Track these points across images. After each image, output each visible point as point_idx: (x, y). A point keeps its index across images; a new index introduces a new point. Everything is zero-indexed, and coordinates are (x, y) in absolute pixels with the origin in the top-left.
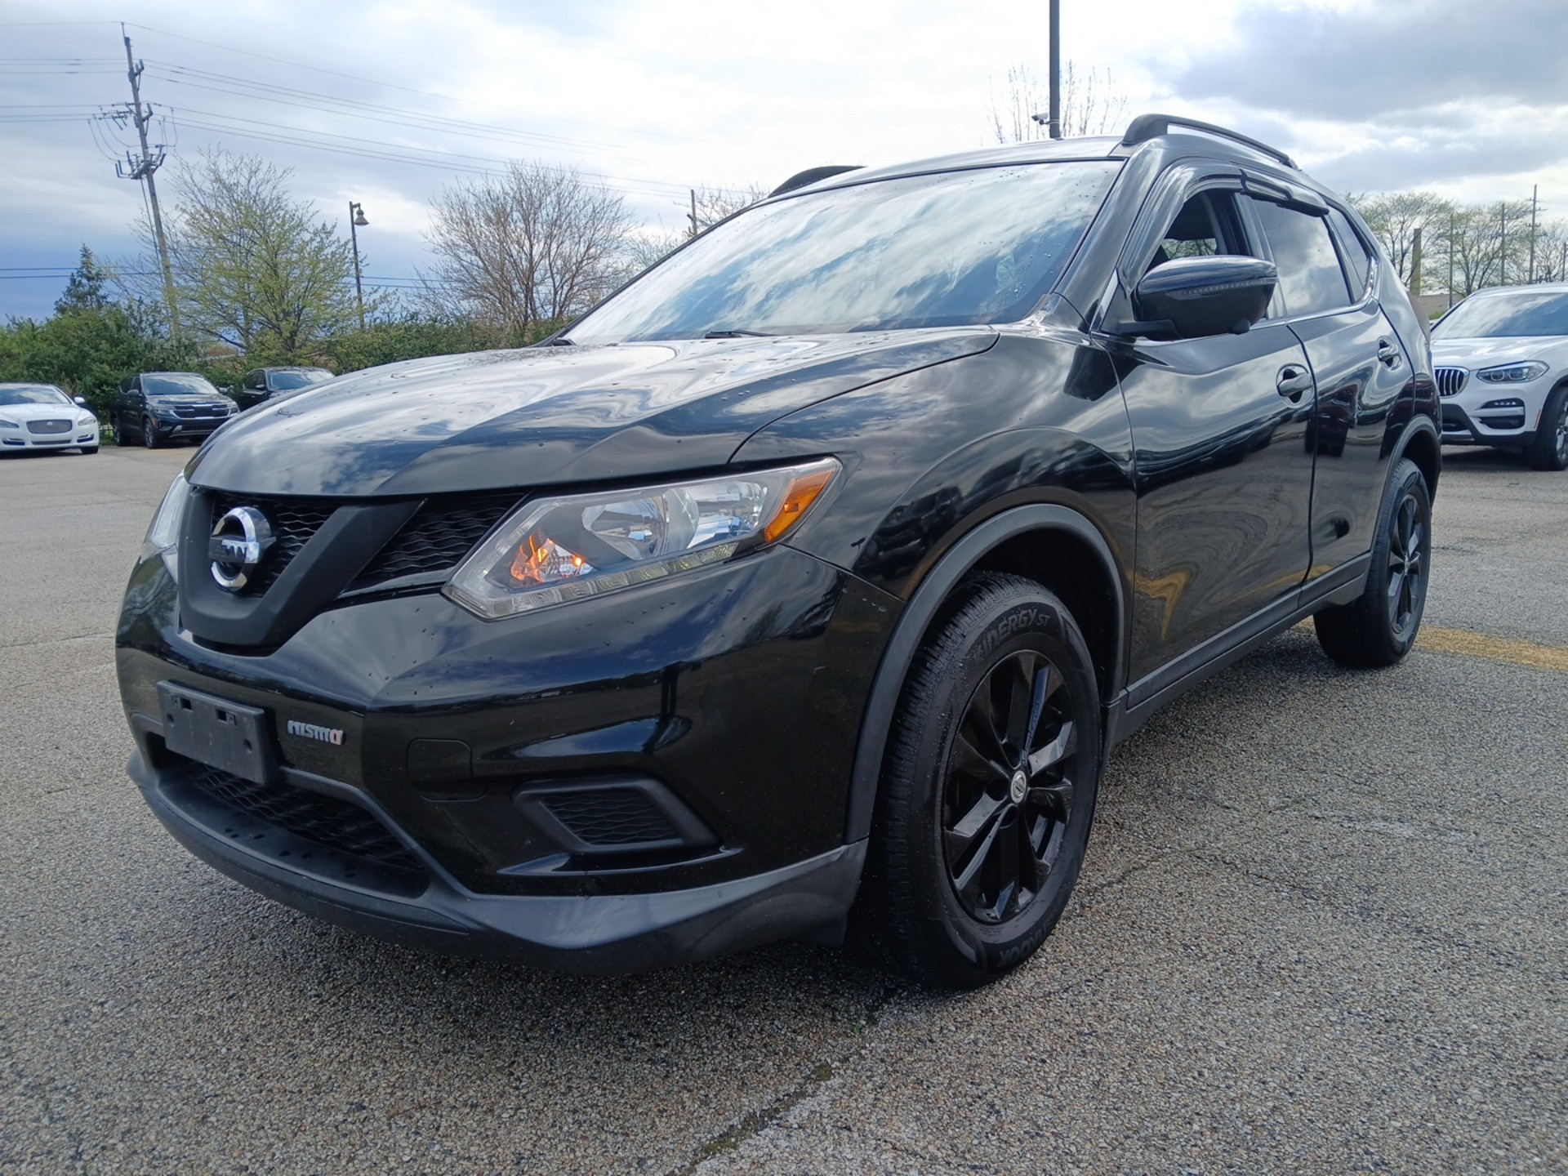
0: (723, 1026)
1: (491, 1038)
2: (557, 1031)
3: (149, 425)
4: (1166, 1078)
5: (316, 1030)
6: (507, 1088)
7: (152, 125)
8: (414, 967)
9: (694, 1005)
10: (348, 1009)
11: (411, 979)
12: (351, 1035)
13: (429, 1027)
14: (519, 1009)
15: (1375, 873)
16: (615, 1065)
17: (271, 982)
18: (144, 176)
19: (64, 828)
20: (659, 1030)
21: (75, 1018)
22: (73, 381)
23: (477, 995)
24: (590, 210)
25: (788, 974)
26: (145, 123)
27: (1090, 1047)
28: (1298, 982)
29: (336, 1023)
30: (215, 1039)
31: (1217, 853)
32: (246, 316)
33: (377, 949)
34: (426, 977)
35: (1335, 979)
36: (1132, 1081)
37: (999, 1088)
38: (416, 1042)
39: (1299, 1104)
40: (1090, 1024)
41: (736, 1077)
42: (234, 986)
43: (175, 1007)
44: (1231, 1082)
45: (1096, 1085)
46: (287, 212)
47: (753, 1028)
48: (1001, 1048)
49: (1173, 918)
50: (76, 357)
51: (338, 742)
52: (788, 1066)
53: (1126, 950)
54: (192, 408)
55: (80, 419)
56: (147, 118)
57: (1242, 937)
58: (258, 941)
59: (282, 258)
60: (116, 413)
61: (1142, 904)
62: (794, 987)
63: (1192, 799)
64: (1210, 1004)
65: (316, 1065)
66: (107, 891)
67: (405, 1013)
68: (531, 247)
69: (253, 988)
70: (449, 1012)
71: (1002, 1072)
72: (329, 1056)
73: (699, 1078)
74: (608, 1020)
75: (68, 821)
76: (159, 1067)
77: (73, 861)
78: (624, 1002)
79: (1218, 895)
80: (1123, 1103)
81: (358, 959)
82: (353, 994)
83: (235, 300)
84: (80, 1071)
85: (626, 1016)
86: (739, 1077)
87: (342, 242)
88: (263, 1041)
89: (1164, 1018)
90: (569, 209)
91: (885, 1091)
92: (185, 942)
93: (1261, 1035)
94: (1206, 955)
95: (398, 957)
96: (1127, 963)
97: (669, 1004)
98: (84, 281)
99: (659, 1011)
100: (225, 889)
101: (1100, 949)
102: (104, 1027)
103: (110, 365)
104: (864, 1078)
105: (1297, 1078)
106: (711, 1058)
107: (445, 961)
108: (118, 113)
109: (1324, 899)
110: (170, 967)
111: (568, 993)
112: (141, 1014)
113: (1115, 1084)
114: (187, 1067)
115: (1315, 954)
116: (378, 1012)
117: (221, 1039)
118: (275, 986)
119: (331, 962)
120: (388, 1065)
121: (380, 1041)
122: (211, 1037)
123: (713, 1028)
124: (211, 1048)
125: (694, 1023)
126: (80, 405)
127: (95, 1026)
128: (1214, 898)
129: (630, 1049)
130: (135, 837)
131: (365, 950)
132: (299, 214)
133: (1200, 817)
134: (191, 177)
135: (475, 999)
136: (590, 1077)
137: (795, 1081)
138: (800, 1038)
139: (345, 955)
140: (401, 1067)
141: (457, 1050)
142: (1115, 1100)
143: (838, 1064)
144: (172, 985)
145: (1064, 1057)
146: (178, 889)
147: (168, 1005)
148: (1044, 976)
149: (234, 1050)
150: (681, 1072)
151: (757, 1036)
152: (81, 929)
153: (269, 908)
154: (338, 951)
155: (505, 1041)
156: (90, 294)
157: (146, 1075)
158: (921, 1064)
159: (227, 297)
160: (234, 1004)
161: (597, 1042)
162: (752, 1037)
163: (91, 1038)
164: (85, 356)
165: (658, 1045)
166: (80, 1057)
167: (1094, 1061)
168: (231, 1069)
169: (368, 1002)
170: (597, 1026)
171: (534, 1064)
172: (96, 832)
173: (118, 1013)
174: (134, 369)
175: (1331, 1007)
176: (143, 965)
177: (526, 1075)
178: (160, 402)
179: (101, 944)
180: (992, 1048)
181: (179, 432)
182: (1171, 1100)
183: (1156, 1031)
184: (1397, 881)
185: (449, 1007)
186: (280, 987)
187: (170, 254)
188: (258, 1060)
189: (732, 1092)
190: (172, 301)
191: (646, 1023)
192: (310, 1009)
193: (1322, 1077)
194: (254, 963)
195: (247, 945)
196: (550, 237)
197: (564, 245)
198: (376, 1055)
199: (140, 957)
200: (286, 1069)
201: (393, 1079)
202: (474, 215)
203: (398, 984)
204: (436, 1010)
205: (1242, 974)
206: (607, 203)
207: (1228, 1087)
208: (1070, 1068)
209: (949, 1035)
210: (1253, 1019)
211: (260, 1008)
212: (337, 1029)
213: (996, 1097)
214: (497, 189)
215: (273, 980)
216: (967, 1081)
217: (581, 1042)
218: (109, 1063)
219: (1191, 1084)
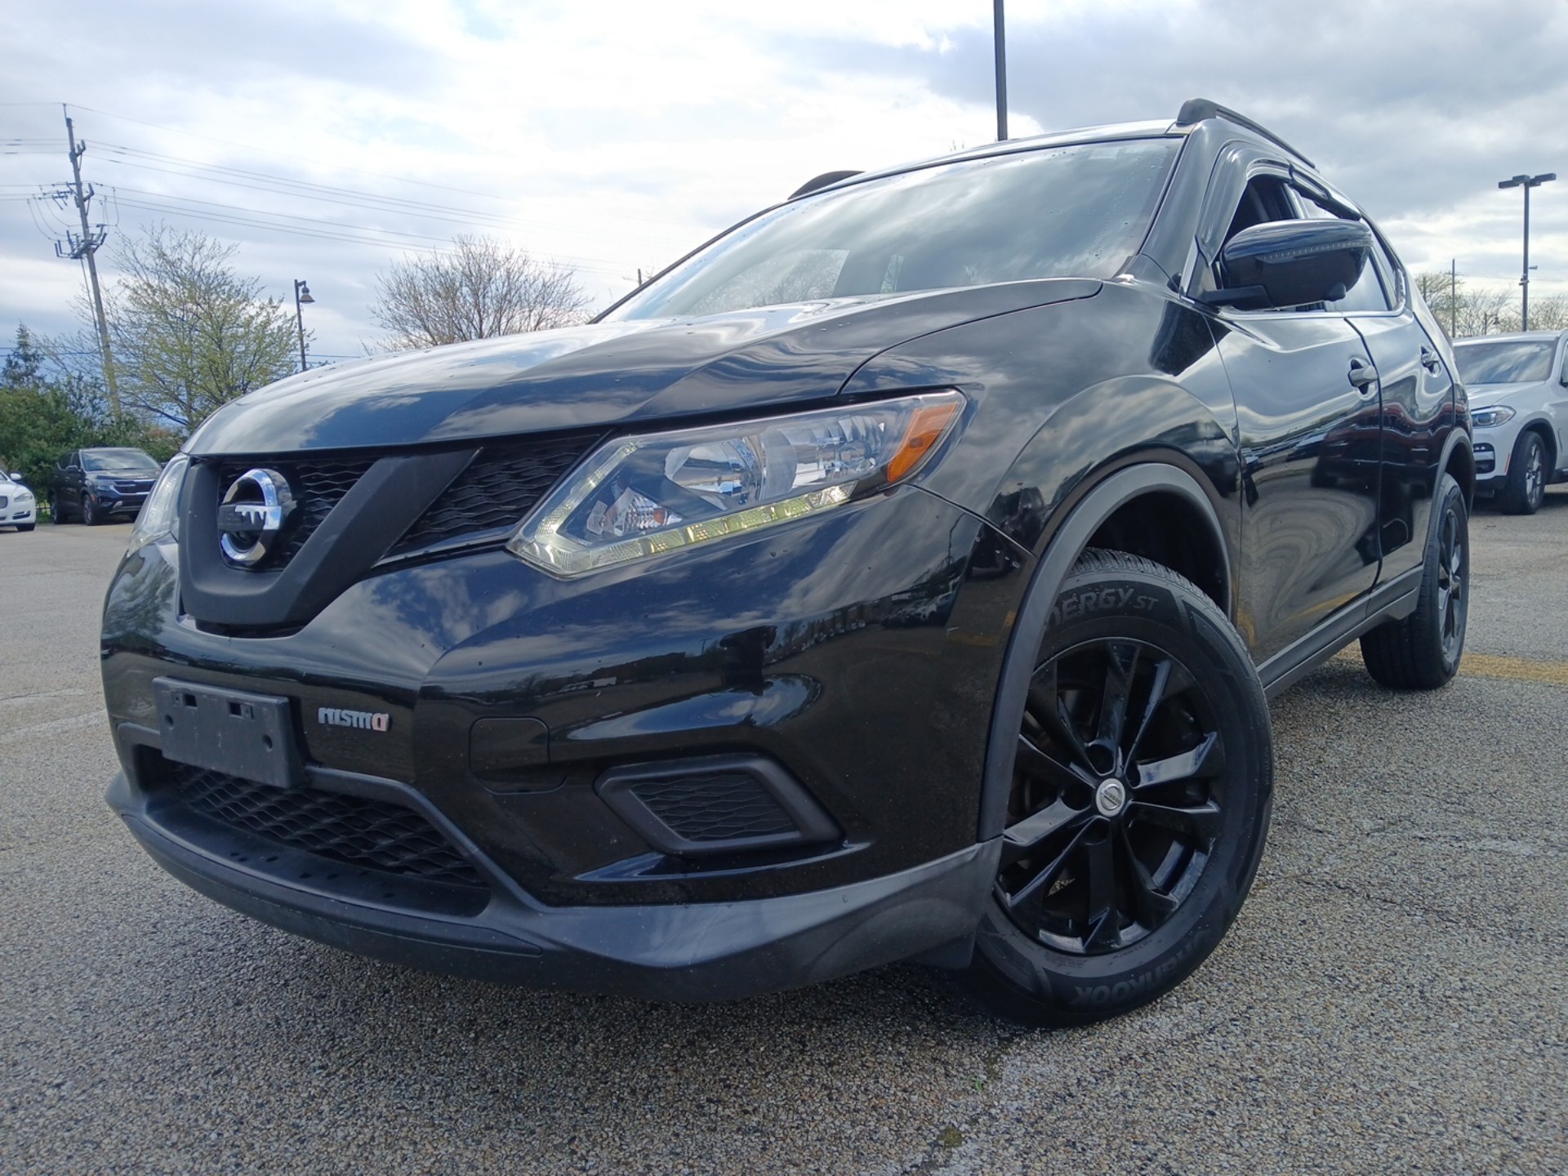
0: (819, 1086)
1: (541, 1110)
2: (620, 1099)
3: (87, 502)
4: (1362, 1127)
5: (325, 1108)
6: (571, 1169)
7: (92, 206)
8: (435, 1030)
9: (779, 1063)
10: (361, 1082)
11: (434, 1044)
12: (369, 1113)
13: (464, 1100)
14: (569, 1074)
15: (1509, 892)
16: (699, 1136)
17: (264, 1054)
18: (84, 255)
19: (8, 889)
20: (743, 1093)
21: (25, 1104)
22: (9, 458)
23: (516, 1059)
24: (540, 285)
25: (881, 1025)
26: (86, 203)
27: (1262, 1094)
28: (1473, 1012)
29: (349, 1099)
30: (201, 1122)
31: (1328, 878)
32: (189, 393)
33: (389, 1011)
34: (451, 1042)
35: (1512, 1006)
36: (1324, 1132)
37: (1170, 1147)
38: (450, 1118)
39: (1531, 1150)
40: (1252, 1068)
41: (849, 1147)
42: (220, 1059)
43: (149, 1086)
44: (1441, 1128)
45: (1284, 1139)
46: (232, 287)
47: (855, 1088)
48: (1157, 1100)
49: (1305, 947)
50: (12, 434)
51: (383, 728)
52: (908, 1132)
53: (1264, 984)
54: (133, 483)
55: (16, 495)
56: (88, 198)
57: (1391, 965)
58: (244, 1007)
59: (227, 333)
60: (53, 490)
61: (1264, 933)
62: (893, 1039)
63: (1279, 824)
64: (1383, 1041)
65: (330, 1150)
66: (61, 957)
67: (432, 1084)
68: (481, 321)
69: (243, 1061)
70: (485, 1081)
71: (1167, 1129)
72: (345, 1138)
73: (803, 1148)
74: (679, 1084)
75: (12, 882)
76: (133, 1159)
77: (20, 925)
78: (694, 1063)
79: (1345, 921)
80: (1323, 1158)
81: (367, 1024)
82: (366, 1064)
83: (179, 375)
84: (33, 1169)
85: (701, 1079)
86: (852, 1146)
87: (289, 317)
88: (261, 1123)
89: (1336, 1058)
90: (518, 284)
91: (1032, 1156)
92: (158, 1010)
93: (1454, 1072)
94: (1357, 986)
95: (414, 1020)
96: (1271, 998)
97: (749, 1064)
98: (21, 362)
99: (738, 1072)
100: (200, 950)
101: (1235, 984)
102: (62, 1113)
103: (46, 440)
104: (1002, 1142)
105: (1516, 1120)
106: (813, 1124)
107: (472, 1022)
108: (58, 193)
109: (1464, 921)
110: (140, 1039)
111: (624, 1055)
112: (108, 1095)
113: (1306, 1137)
114: (168, 1158)
115: (1479, 980)
116: (399, 1084)
117: (209, 1122)
118: (270, 1058)
119: (335, 1028)
120: (419, 1146)
121: (405, 1119)
122: (196, 1120)
123: (807, 1089)
124: (197, 1133)
125: (784, 1084)
126: (17, 481)
127: (52, 1112)
128: (1343, 924)
129: (713, 1117)
130: (91, 897)
131: (375, 1012)
132: (244, 289)
133: (1294, 841)
134: (134, 254)
135: (514, 1065)
136: (671, 1153)
137: (921, 1148)
138: (914, 1098)
139: (351, 1019)
140: (435, 1148)
141: (501, 1125)
142: (1312, 1155)
143: (967, 1127)
144: (144, 1061)
145: (1235, 1107)
146: (145, 951)
147: (140, 1085)
148: (1181, 1017)
149: (226, 1135)
150: (781, 1142)
151: (862, 1097)
152: (30, 1000)
153: (254, 969)
154: (341, 1015)
155: (559, 1113)
156: (26, 375)
157: (117, 1169)
158: (1066, 1122)
159: (170, 373)
160: (222, 1080)
161: (671, 1111)
162: (856, 1099)
163: (46, 1127)
164: (20, 432)
165: (746, 1112)
166: (32, 1151)
167: (1271, 1111)
168: (224, 1158)
169: (385, 1072)
170: (667, 1091)
171: (600, 1140)
172: (45, 893)
173: (79, 1095)
174: (74, 445)
175: (1521, 1037)
176: (107, 1039)
177: (592, 1153)
178: (99, 478)
179: (55, 1016)
180: (1146, 1101)
181: (118, 507)
182: (1378, 1152)
183: (1332, 1073)
184: (1537, 900)
185: (484, 1076)
186: (276, 1059)
187: (110, 330)
188: (257, 1146)
189: (847, 1165)
190: (112, 377)
191: (725, 1086)
192: (315, 1083)
193: (1543, 1117)
194: (242, 1032)
195: (231, 1012)
196: (500, 311)
197: (514, 320)
198: (403, 1135)
199: (104, 1029)
200: (294, 1156)
201: (428, 1164)
202: (422, 290)
203: (419, 1051)
204: (469, 1080)
205: (1406, 1005)
206: (557, 278)
207: (1440, 1134)
208: (1247, 1120)
209: (1090, 1087)
210: (1437, 1055)
211: (254, 1085)
212: (351, 1106)
213: (1168, 1158)
214: (446, 264)
215: (267, 1051)
216: (1128, 1140)
217: (652, 1111)
218: (69, 1157)
219: (1394, 1132)
